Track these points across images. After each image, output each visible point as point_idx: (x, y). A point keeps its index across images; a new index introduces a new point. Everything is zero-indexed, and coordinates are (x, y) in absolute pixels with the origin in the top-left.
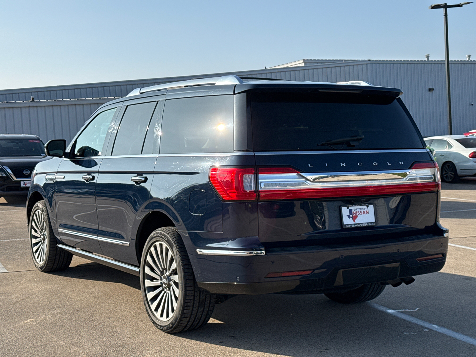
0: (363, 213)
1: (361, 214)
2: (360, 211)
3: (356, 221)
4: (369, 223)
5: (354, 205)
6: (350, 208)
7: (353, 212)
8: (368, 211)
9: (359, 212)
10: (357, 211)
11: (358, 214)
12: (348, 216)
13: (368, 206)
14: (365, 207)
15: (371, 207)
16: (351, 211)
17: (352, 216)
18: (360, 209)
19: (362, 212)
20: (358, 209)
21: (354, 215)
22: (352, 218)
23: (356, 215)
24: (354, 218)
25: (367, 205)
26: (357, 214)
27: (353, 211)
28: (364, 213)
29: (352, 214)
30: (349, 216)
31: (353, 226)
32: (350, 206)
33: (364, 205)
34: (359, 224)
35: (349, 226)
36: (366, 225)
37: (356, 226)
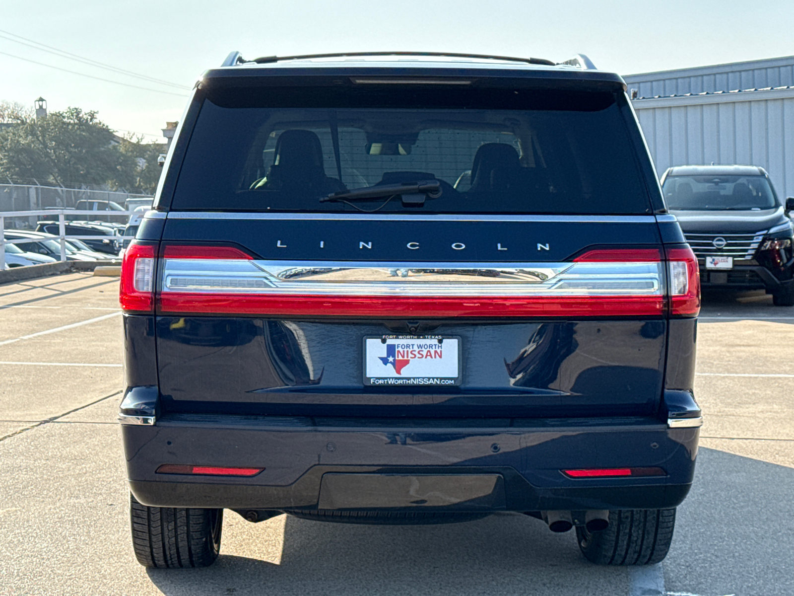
0: (427, 355)
1: (419, 358)
2: (417, 350)
3: (401, 372)
4: (437, 378)
5: (400, 337)
6: (391, 341)
7: (399, 352)
8: (441, 351)
9: (416, 353)
10: (410, 351)
11: (410, 355)
12: (381, 359)
13: (440, 341)
14: (434, 341)
15: (451, 346)
16: (391, 350)
17: (394, 360)
18: (420, 346)
19: (424, 353)
20: (413, 345)
21: (400, 358)
22: (394, 364)
23: (406, 358)
24: (399, 365)
25: (440, 337)
26: (408, 357)
27: (397, 350)
28: (429, 354)
29: (394, 356)
30: (385, 361)
31: (391, 382)
32: (391, 337)
33: (429, 336)
34: (409, 379)
35: (381, 382)
36: (428, 383)
37: (399, 382)
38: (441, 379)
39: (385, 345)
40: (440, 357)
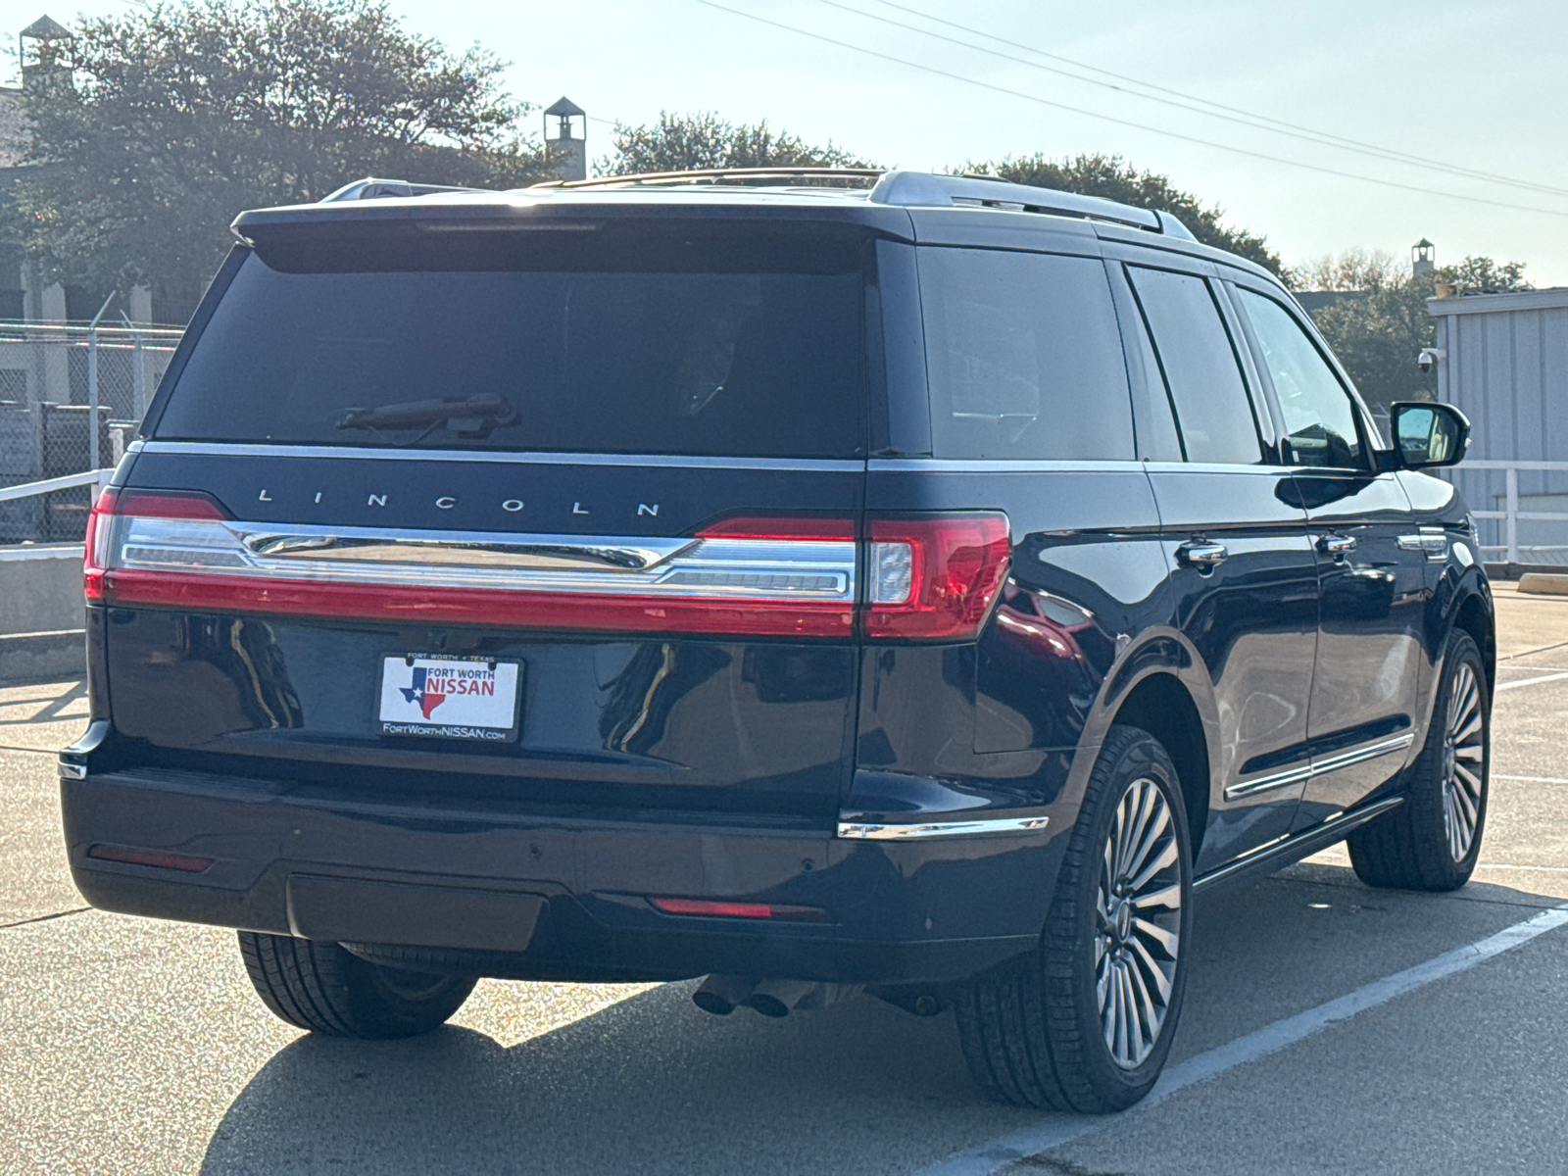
0: (471, 689)
1: (459, 692)
2: (458, 679)
3: (432, 714)
4: (481, 729)
5: (433, 656)
6: (419, 663)
7: (430, 680)
8: (492, 683)
9: (455, 684)
10: (447, 679)
11: (447, 688)
12: (403, 690)
13: (492, 667)
14: (483, 666)
15: (508, 674)
16: (420, 676)
17: (423, 694)
18: (462, 674)
19: (468, 685)
20: (452, 671)
21: (432, 691)
22: (421, 700)
23: (439, 692)
24: (428, 703)
25: (492, 659)
26: (443, 690)
27: (428, 677)
28: (474, 688)
29: (422, 688)
30: (409, 695)
31: (413, 730)
32: (420, 655)
33: (476, 658)
34: (439, 727)
35: (398, 729)
36: (468, 735)
37: (425, 731)
38: (487, 729)
39: (412, 668)
40: (491, 693)
